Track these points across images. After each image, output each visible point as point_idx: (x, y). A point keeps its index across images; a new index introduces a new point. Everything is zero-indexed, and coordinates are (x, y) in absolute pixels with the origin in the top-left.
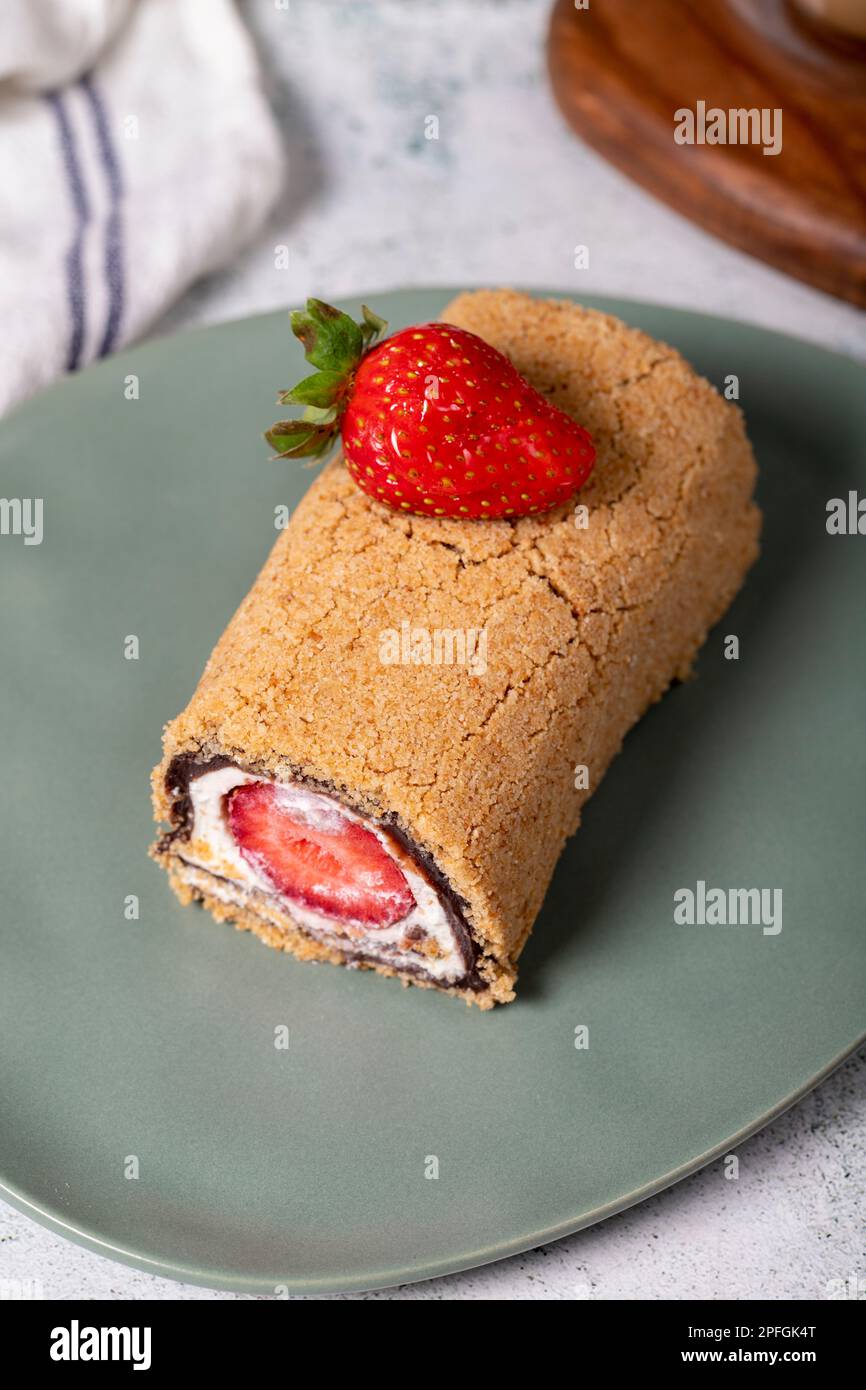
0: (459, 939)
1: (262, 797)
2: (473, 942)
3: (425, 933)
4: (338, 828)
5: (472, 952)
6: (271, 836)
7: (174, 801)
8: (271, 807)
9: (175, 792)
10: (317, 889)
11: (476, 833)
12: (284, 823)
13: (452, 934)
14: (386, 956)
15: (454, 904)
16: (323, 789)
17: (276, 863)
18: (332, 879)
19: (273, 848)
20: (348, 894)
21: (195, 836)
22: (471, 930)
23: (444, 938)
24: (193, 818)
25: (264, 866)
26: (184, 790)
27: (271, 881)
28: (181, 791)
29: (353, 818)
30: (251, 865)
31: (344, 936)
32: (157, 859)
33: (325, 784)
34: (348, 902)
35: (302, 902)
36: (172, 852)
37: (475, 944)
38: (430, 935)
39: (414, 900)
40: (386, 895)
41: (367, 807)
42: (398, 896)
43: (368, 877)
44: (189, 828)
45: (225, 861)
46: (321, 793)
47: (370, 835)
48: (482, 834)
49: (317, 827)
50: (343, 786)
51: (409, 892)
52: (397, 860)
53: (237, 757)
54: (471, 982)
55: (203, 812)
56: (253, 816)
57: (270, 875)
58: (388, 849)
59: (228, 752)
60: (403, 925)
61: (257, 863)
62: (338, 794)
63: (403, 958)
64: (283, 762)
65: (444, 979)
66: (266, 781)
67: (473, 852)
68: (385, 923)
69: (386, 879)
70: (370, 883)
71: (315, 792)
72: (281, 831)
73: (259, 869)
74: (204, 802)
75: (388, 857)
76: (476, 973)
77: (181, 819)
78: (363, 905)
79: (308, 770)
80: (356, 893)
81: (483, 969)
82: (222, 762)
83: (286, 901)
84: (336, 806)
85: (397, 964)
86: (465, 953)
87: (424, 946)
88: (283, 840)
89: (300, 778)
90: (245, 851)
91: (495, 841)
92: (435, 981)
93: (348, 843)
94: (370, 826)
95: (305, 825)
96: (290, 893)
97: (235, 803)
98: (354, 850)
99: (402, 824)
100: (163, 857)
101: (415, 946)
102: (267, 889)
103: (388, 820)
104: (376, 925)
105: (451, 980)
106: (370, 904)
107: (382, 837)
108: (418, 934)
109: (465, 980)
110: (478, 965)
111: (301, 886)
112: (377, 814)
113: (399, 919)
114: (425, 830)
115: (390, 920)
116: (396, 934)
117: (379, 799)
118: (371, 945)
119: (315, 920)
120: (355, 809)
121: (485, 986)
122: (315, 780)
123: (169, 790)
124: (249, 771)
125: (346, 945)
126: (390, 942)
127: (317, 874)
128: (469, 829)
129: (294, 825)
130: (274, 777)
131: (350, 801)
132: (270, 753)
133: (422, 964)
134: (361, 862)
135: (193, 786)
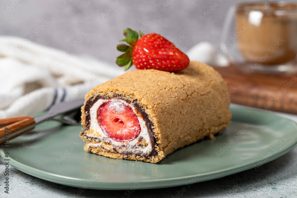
0: (151, 137)
1: (106, 107)
2: (154, 137)
4: (123, 110)
5: (154, 141)
6: (108, 120)
7: (86, 116)
8: (108, 109)
9: (87, 112)
10: (119, 133)
12: (111, 113)
13: (149, 136)
14: (133, 150)
15: (149, 125)
16: (120, 97)
17: (109, 128)
18: (121, 128)
19: (108, 123)
20: (124, 131)
21: (91, 128)
22: (154, 133)
23: (147, 139)
24: (90, 121)
25: (106, 130)
27: (107, 134)
29: (127, 104)
31: (124, 146)
32: (81, 136)
33: (120, 95)
34: (125, 134)
35: (114, 139)
36: (85, 134)
37: (155, 139)
38: (144, 138)
39: (140, 128)
40: (134, 128)
41: (130, 99)
42: (137, 128)
43: (129, 124)
44: (89, 125)
45: (97, 132)
46: (120, 99)
47: (131, 109)
48: (157, 106)
49: (119, 111)
50: (125, 95)
51: (139, 125)
52: (137, 114)
53: (101, 94)
54: (154, 153)
55: (93, 118)
56: (104, 114)
57: (107, 132)
58: (135, 112)
59: (99, 94)
60: (138, 138)
61: (104, 129)
62: (123, 97)
63: (137, 149)
64: (112, 92)
65: (147, 154)
66: (107, 101)
67: (154, 109)
68: (133, 138)
69: (134, 123)
70: (130, 126)
71: (118, 99)
72: (110, 117)
73: (104, 131)
74: (93, 114)
75: (135, 115)
76: (154, 149)
77: (88, 123)
78: (128, 134)
79: (117, 92)
80: (127, 130)
81: (156, 148)
82: (98, 98)
83: (111, 139)
84: (123, 101)
85: (136, 152)
86: (152, 142)
87: (142, 143)
88: (110, 120)
89: (116, 96)
90: (102, 126)
91: (160, 110)
92: (145, 156)
93: (125, 114)
94: (131, 106)
95: (116, 111)
96: (111, 137)
97: (100, 111)
98: (127, 116)
99: (138, 102)
100: (83, 136)
101: (140, 143)
102: (106, 136)
103: (135, 102)
104: (131, 139)
105: (149, 153)
106: (130, 133)
107: (133, 108)
108: (141, 139)
109: (152, 152)
110: (155, 146)
111: (114, 134)
112: (132, 100)
113: (137, 136)
114: (143, 102)
115: (135, 137)
116: (136, 141)
117: (133, 96)
118: (130, 147)
119: (117, 143)
120: (127, 101)
121: (157, 154)
122: (118, 95)
123: (85, 112)
124: (104, 99)
125: (124, 149)
126: (134, 145)
127: (118, 128)
128: (154, 104)
129: (113, 113)
130: (109, 98)
131: (126, 99)
132: (109, 91)
133: (142, 150)
134: (128, 120)
135: (91, 109)
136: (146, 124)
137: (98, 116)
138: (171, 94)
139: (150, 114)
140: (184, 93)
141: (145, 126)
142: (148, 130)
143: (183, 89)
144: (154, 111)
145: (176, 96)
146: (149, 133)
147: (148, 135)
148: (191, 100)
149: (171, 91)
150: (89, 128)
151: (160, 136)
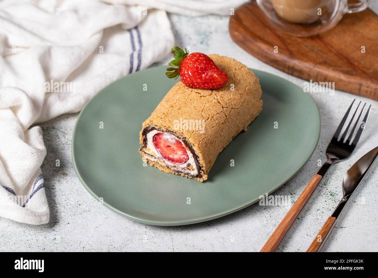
0: (197, 165)
1: (160, 136)
2: (199, 166)
3: (190, 165)
4: (174, 142)
5: (199, 168)
6: (162, 145)
7: (144, 139)
8: (162, 138)
9: (144, 136)
10: (171, 156)
11: (201, 142)
12: (164, 142)
14: (183, 171)
15: (196, 157)
17: (163, 151)
18: (173, 154)
19: (162, 148)
20: (176, 157)
21: (147, 147)
22: (199, 163)
23: (194, 165)
24: (147, 142)
26: (146, 136)
27: (161, 155)
28: (145, 136)
29: (177, 139)
30: (158, 152)
31: (175, 167)
32: (140, 152)
33: (172, 132)
34: (176, 159)
35: (167, 159)
36: (143, 151)
37: (200, 166)
38: (191, 165)
39: (188, 157)
40: (183, 156)
41: (180, 136)
42: (185, 156)
43: (180, 153)
44: (146, 145)
45: (153, 152)
46: (172, 134)
47: (180, 143)
48: (202, 143)
49: (171, 142)
50: (176, 132)
51: (188, 155)
52: (185, 148)
53: (156, 127)
54: (199, 176)
55: (149, 141)
56: (159, 141)
57: (161, 154)
58: (184, 146)
59: (154, 126)
60: (186, 163)
61: (159, 151)
62: (175, 134)
63: (186, 171)
64: (165, 128)
65: (194, 175)
66: (161, 132)
67: (200, 146)
68: (183, 163)
69: (183, 153)
70: (180, 154)
71: (170, 134)
72: (164, 144)
73: (159, 152)
74: (150, 138)
75: (184, 148)
76: (200, 173)
77: (145, 143)
78: (179, 159)
79: (169, 129)
80: (177, 156)
81: (201, 173)
82: (153, 129)
83: (164, 159)
84: (174, 136)
85: (185, 173)
86: (198, 169)
87: (190, 168)
88: (164, 146)
89: (168, 131)
90: (157, 149)
91: (204, 145)
92: (192, 176)
93: (176, 145)
94: (181, 141)
95: (168, 142)
96: (165, 158)
97: (155, 138)
98: (177, 147)
99: (187, 140)
100: (141, 152)
101: (188, 168)
102: (161, 157)
103: (184, 139)
104: (181, 164)
105: (195, 175)
106: (180, 159)
107: (183, 143)
108: (189, 165)
109: (198, 175)
110: (200, 172)
111: (167, 156)
112: (182, 138)
113: (185, 162)
114: (191, 141)
115: (184, 162)
116: (185, 165)
117: (182, 134)
118: (180, 168)
119: (170, 163)
120: (178, 137)
121: (202, 177)
122: (171, 131)
123: (143, 136)
124: (158, 130)
125: (175, 169)
126: (184, 167)
127: (170, 153)
128: (199, 142)
129: (166, 142)
130: (163, 131)
131: (177, 135)
132: (162, 126)
133: (190, 172)
134: (179, 149)
135: (148, 135)
136: (193, 156)
137: (153, 141)
138: (213, 123)
139: (197, 151)
140: (223, 116)
141: (192, 157)
142: (195, 160)
143: (222, 112)
144: (200, 148)
145: (217, 124)
146: (196, 163)
147: (194, 163)
148: (229, 119)
149: (213, 119)
150: (146, 146)
151: (204, 165)
